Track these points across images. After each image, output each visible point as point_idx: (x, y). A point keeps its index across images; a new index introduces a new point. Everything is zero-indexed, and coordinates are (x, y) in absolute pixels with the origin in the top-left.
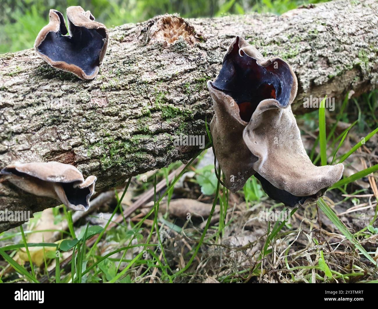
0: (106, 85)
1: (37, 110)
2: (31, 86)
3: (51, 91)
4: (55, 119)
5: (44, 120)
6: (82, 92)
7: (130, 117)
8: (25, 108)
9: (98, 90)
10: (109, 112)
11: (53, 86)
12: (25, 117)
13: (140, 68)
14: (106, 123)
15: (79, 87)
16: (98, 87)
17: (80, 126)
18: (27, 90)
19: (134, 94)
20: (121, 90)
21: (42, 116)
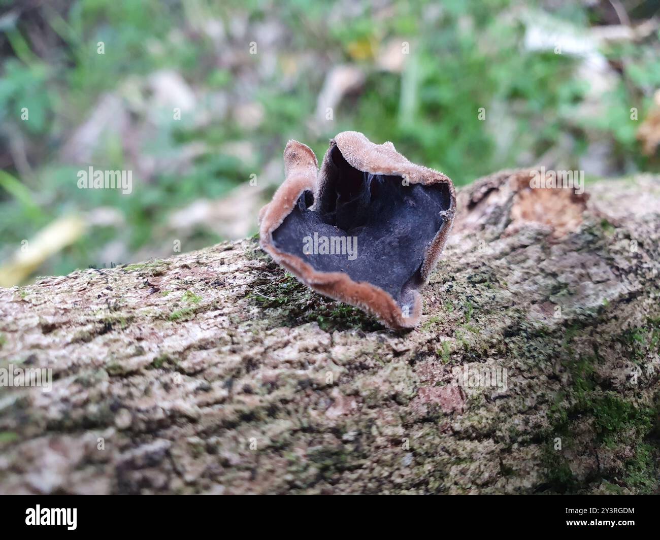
0: (449, 344)
1: (270, 434)
2: (241, 350)
3: (302, 366)
4: (328, 462)
5: (294, 468)
6: (396, 369)
7: (520, 439)
8: (231, 425)
9: (431, 359)
10: (472, 426)
11: (306, 350)
12: (235, 459)
13: (515, 294)
14: (463, 465)
15: (380, 351)
16: (431, 352)
17: (399, 480)
18: (233, 365)
19: (524, 367)
20: (488, 356)
21: (289, 456)
